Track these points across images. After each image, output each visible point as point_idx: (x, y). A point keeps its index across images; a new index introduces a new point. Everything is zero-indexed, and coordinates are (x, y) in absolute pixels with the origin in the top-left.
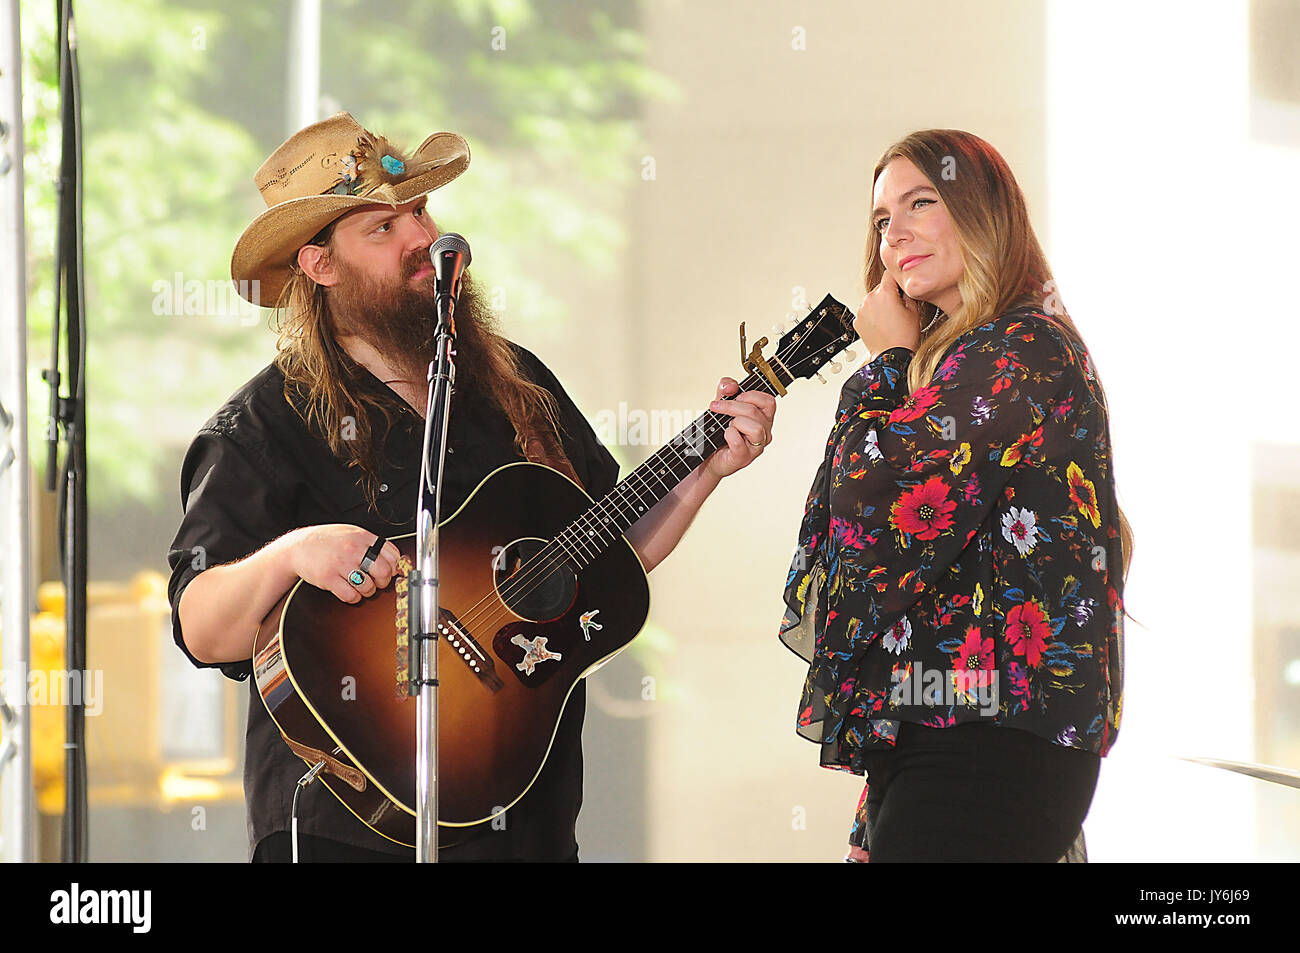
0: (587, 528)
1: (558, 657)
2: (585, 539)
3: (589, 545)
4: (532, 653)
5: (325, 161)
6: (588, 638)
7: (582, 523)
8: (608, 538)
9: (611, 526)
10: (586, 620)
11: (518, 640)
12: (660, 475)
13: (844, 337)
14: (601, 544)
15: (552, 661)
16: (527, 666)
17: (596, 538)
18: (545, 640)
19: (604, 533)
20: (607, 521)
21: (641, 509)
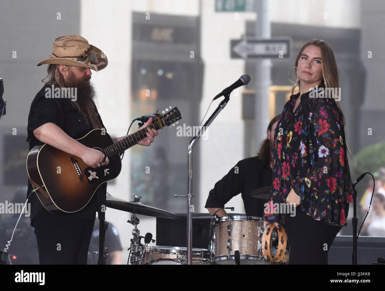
0: (111, 149)
1: (98, 178)
2: (110, 151)
3: (111, 153)
4: (92, 176)
5: (78, 49)
6: (105, 175)
7: (111, 147)
8: (115, 152)
9: (117, 150)
10: (106, 171)
11: (90, 172)
12: (130, 140)
13: (178, 118)
14: (114, 154)
15: (96, 178)
16: (90, 178)
17: (113, 152)
18: (96, 173)
19: (115, 151)
20: (116, 148)
21: (124, 147)
